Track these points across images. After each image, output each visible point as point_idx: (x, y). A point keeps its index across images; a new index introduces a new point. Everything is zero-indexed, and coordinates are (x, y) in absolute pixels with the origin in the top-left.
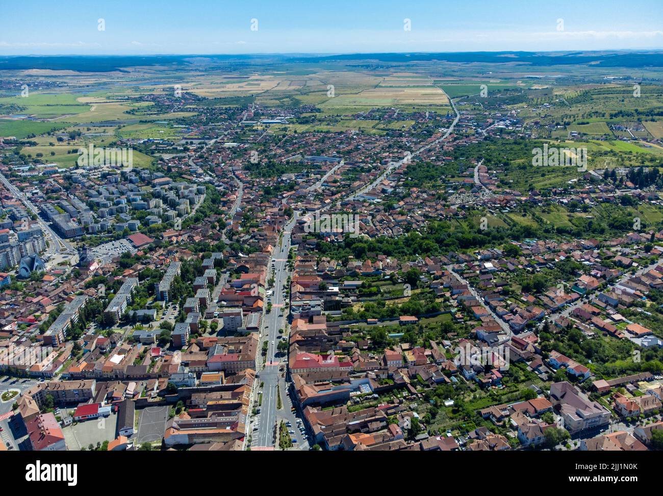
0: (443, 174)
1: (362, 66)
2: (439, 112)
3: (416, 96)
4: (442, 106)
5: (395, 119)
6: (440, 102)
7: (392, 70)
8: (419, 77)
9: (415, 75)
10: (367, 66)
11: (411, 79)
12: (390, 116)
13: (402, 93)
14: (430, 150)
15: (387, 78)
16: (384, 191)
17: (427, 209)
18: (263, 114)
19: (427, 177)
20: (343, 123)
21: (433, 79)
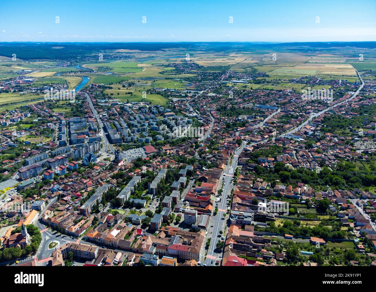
0: (351, 125)
1: (298, 50)
2: (349, 81)
3: (333, 69)
4: (351, 76)
5: (318, 84)
6: (350, 74)
7: (317, 52)
8: (336, 57)
9: (333, 55)
10: (301, 50)
11: (330, 58)
12: (314, 82)
13: (323, 67)
14: (341, 107)
15: (314, 58)
16: (306, 133)
17: (338, 151)
18: (234, 77)
19: (338, 126)
20: (283, 85)
21: (345, 59)
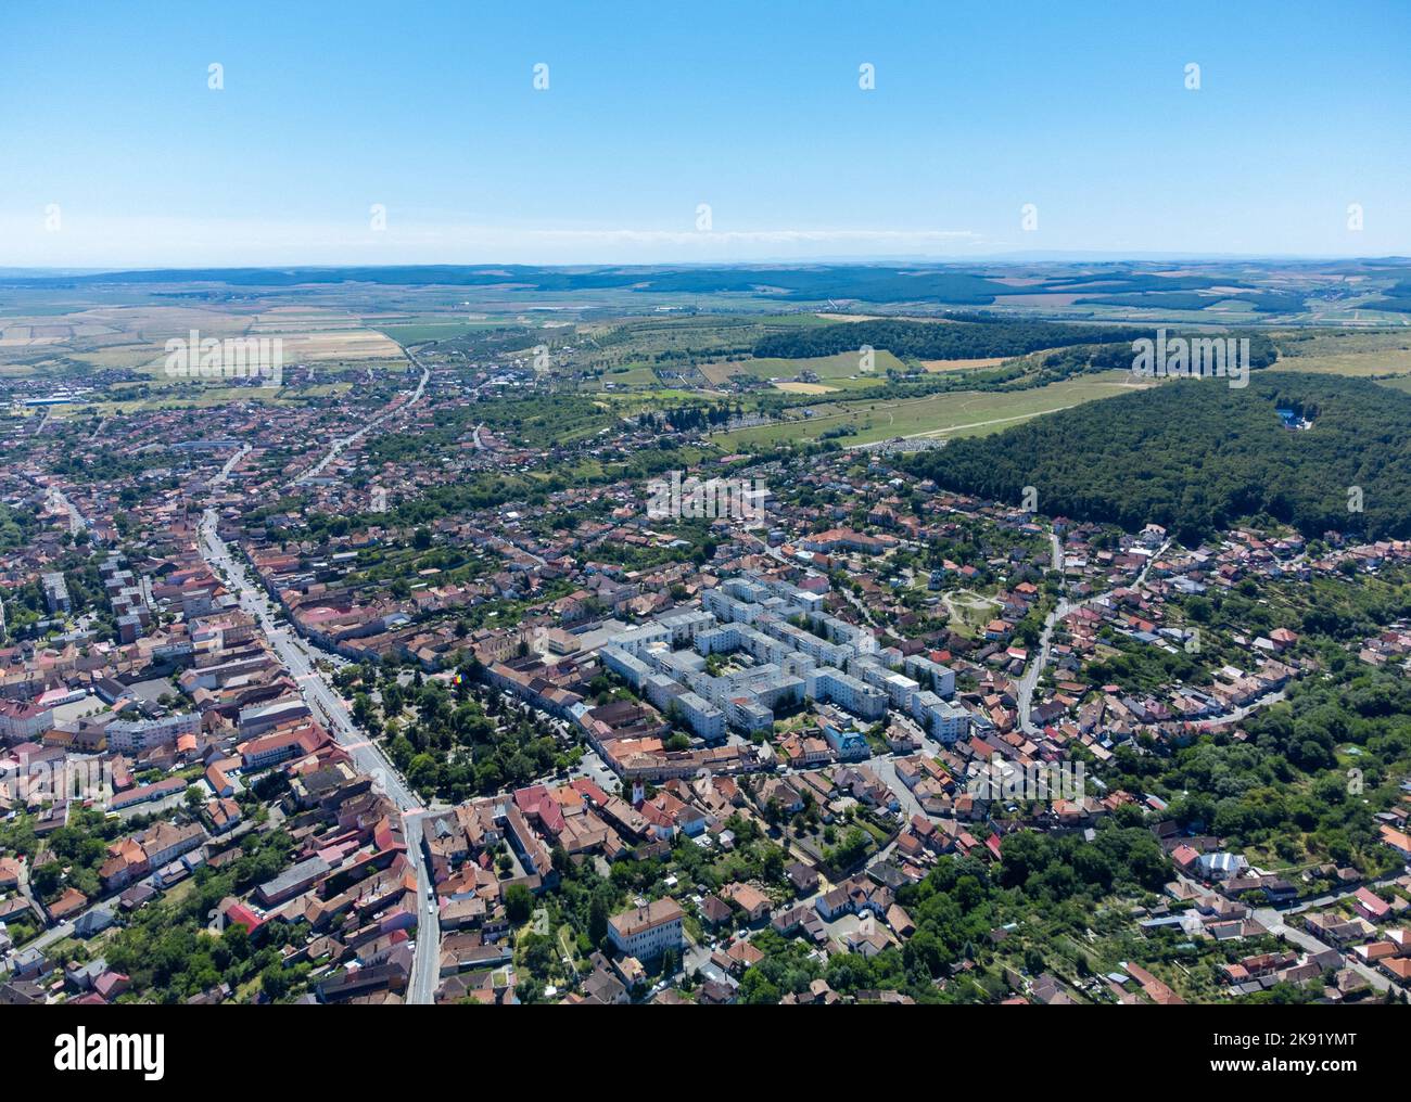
0: (428, 442)
1: (192, 295)
2: (389, 368)
3: (337, 346)
4: (392, 359)
5: (314, 382)
6: (387, 354)
7: (264, 302)
8: (330, 314)
9: (318, 310)
10: (205, 296)
11: (314, 318)
12: (303, 378)
13: (305, 342)
14: (394, 420)
15: (261, 318)
16: (340, 472)
17: (418, 479)
19: (403, 449)
20: (213, 394)
21: (358, 317)
